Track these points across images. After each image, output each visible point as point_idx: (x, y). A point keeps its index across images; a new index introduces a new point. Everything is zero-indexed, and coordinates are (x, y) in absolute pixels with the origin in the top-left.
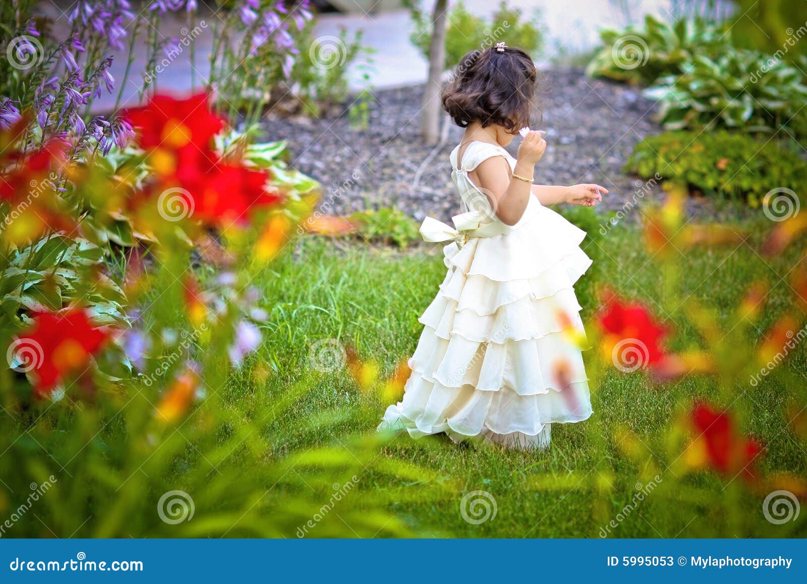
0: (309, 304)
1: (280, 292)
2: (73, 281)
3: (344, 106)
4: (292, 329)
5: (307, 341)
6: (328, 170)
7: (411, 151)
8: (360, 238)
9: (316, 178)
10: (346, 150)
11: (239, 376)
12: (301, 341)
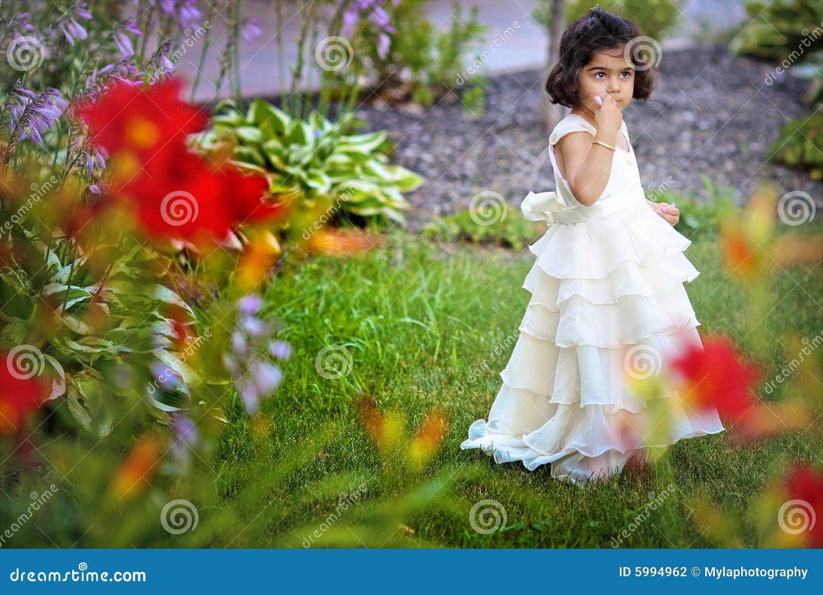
0: (403, 317)
1: (373, 303)
2: (124, 298)
3: (459, 91)
4: (382, 346)
5: (400, 360)
6: (437, 164)
7: (530, 141)
8: (469, 239)
9: (422, 173)
10: (457, 141)
11: (318, 401)
12: (393, 360)
